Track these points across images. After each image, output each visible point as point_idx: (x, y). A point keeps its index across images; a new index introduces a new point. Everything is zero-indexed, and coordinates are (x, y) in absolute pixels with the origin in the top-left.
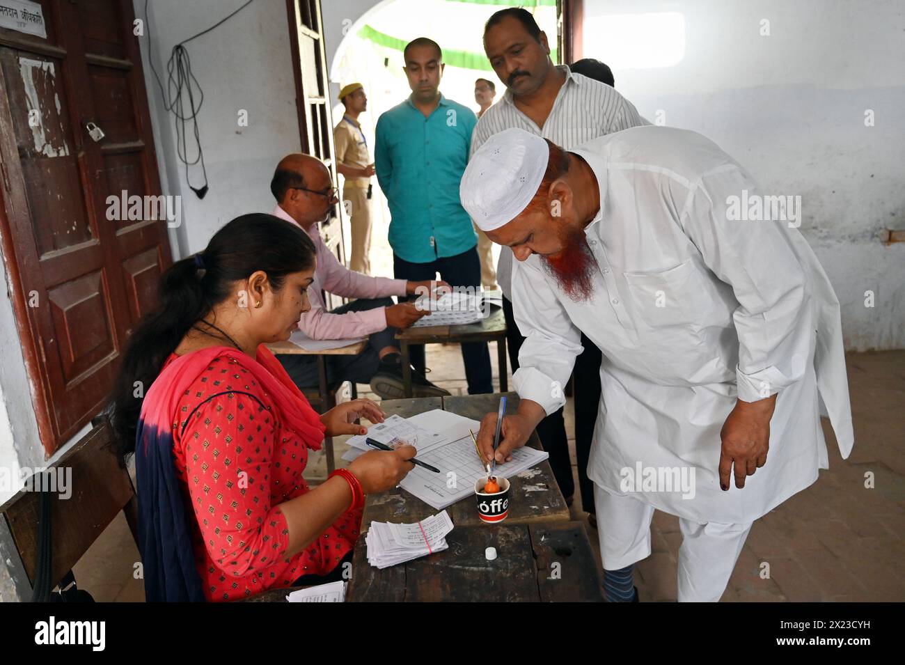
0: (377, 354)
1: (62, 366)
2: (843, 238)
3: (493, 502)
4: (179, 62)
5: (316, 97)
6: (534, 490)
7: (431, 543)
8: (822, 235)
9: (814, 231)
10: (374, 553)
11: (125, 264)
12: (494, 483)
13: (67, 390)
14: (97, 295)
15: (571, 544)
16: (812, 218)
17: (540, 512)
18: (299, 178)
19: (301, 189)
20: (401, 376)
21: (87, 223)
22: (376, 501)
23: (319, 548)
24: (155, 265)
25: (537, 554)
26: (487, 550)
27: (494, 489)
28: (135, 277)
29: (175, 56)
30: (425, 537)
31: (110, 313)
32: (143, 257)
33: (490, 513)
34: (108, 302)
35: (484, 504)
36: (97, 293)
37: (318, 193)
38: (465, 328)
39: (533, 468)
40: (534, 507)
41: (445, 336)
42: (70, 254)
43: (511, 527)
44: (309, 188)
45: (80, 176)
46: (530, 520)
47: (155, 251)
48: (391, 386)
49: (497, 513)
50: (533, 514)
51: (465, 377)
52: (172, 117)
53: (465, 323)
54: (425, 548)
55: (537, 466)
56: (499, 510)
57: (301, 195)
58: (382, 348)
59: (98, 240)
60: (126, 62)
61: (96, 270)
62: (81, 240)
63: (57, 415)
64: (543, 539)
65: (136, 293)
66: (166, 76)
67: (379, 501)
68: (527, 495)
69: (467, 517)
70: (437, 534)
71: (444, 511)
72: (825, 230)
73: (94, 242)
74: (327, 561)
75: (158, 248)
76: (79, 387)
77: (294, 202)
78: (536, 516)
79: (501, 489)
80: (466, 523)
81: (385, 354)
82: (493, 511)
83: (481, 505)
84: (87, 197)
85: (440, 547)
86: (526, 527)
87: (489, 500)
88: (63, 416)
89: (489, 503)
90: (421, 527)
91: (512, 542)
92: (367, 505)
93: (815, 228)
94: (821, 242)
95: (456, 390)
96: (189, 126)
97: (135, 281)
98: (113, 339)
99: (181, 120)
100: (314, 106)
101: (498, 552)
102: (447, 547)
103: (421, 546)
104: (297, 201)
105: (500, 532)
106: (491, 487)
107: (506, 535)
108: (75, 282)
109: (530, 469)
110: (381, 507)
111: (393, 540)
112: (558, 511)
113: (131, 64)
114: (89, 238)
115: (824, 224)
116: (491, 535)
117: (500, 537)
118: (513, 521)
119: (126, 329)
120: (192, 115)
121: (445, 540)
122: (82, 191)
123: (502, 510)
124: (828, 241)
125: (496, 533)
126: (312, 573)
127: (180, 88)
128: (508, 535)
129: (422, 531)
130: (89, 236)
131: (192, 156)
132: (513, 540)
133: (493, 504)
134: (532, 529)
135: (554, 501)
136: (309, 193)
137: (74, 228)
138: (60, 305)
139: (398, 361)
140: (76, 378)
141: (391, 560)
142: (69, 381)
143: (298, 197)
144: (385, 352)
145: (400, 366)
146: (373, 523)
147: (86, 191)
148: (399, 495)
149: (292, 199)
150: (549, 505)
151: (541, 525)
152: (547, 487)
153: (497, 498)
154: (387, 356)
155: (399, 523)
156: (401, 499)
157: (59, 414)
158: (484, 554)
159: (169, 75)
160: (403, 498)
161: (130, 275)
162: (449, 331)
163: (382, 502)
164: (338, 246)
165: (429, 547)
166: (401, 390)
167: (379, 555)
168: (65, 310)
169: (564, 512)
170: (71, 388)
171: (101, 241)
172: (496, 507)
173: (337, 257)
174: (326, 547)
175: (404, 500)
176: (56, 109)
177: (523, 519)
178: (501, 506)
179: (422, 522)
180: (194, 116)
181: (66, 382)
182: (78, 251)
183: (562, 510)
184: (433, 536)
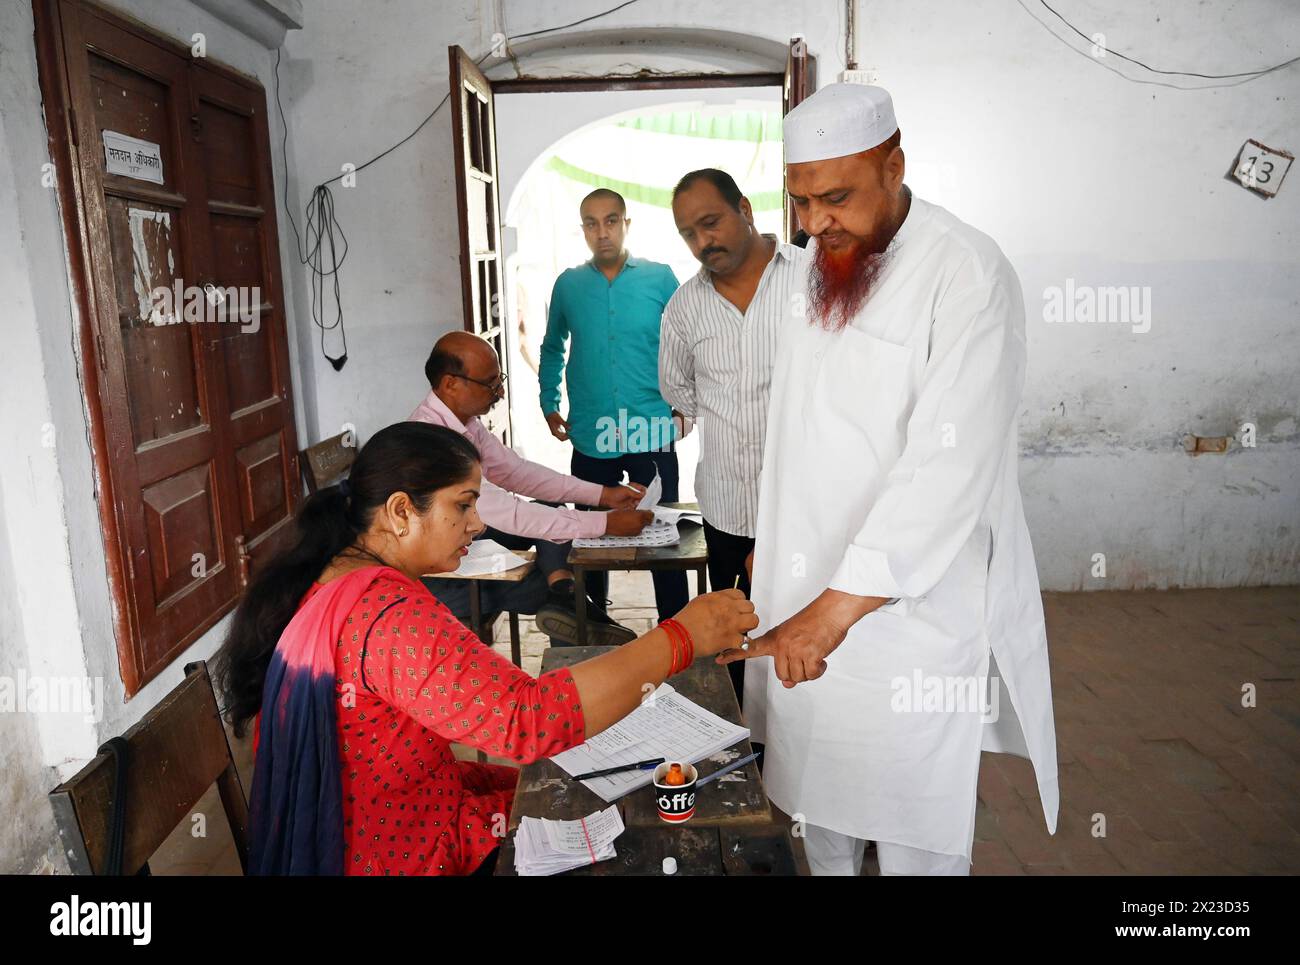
0: (545, 580)
1: (154, 584)
2: (1138, 444)
3: (676, 796)
4: (321, 206)
5: (485, 253)
6: (729, 780)
7: (595, 849)
8: (1112, 440)
9: (1101, 434)
10: (524, 859)
11: (239, 456)
12: (679, 771)
13: (158, 613)
14: (202, 495)
15: (771, 857)
16: (1099, 418)
17: (733, 811)
18: (459, 364)
19: (460, 376)
20: (573, 609)
21: (196, 405)
22: (530, 785)
23: (459, 842)
24: (276, 454)
25: (727, 868)
26: (664, 862)
27: (678, 780)
28: (251, 470)
29: (316, 198)
30: (588, 839)
31: (216, 517)
32: (263, 445)
33: (671, 810)
34: (215, 501)
35: (664, 798)
36: (203, 491)
37: (480, 383)
38: (655, 552)
39: (730, 749)
40: (727, 803)
41: (629, 561)
42: (173, 443)
43: (696, 830)
44: (469, 376)
45: (191, 346)
46: (723, 820)
47: (277, 437)
48: (562, 622)
49: (680, 810)
50: (726, 813)
51: (655, 605)
52: (309, 270)
53: (656, 545)
54: (587, 855)
55: (734, 746)
56: (683, 807)
57: (459, 384)
58: (551, 572)
59: (208, 426)
60: (257, 209)
61: (204, 463)
62: (187, 427)
63: (143, 645)
64: (736, 848)
65: (250, 489)
66: (305, 222)
67: (534, 786)
68: (719, 787)
69: (642, 814)
70: (604, 837)
71: (614, 807)
72: (1114, 434)
73: (202, 428)
74: (468, 859)
75: (281, 433)
76: (172, 609)
77: (449, 391)
78: (729, 816)
79: (687, 780)
80: (641, 821)
81: (556, 580)
82: (676, 808)
83: (661, 800)
84: (199, 374)
85: (607, 854)
86: (715, 831)
87: (670, 794)
88: (150, 647)
89: (670, 798)
90: (584, 826)
91: (696, 850)
92: (517, 791)
93: (1101, 431)
94: (1110, 449)
95: (646, 621)
96: (329, 282)
97: (251, 475)
98: (219, 547)
99: (319, 276)
100: (481, 264)
101: (679, 864)
102: (615, 855)
103: (583, 853)
104: (454, 390)
105: (683, 836)
106: (674, 777)
107: (691, 841)
108: (178, 478)
109: (725, 750)
110: (536, 795)
111: (547, 843)
112: (757, 812)
113: (262, 211)
114: (197, 424)
115: (1113, 428)
116: (672, 840)
117: (682, 844)
118: (700, 821)
119: (236, 535)
120: (333, 269)
121: (612, 846)
122: (194, 365)
123: (687, 807)
124: (1119, 448)
125: (677, 837)
126: (448, 874)
127: (320, 237)
128: (693, 841)
129: (585, 832)
130: (197, 420)
131: (330, 318)
132: (699, 848)
133: (675, 800)
134: (724, 834)
135: (753, 797)
136: (469, 382)
137: (180, 412)
138: (157, 509)
139: (571, 590)
140: (170, 598)
141: (543, 870)
142: (160, 603)
143: (456, 386)
144: (556, 577)
145: (573, 597)
146: (524, 818)
147: (198, 366)
148: (559, 780)
149: (448, 387)
150: (746, 801)
151: (735, 829)
152: (746, 777)
153: (680, 791)
154: (558, 582)
155: (557, 819)
156: (562, 785)
157: (145, 644)
158: (662, 866)
159: (307, 221)
160: (565, 783)
161: (245, 468)
162: (636, 554)
163: (538, 788)
164: (504, 434)
165: (593, 855)
166: (574, 628)
167: (529, 862)
168: (162, 513)
169: (765, 812)
170: (162, 611)
171: (212, 427)
172: (679, 803)
173: (502, 442)
174: (468, 841)
175: (565, 787)
176: (169, 268)
177: (712, 820)
178: (686, 802)
179: (587, 819)
180: (335, 270)
181: (157, 603)
182: (183, 440)
183: (763, 810)
184: (599, 839)
